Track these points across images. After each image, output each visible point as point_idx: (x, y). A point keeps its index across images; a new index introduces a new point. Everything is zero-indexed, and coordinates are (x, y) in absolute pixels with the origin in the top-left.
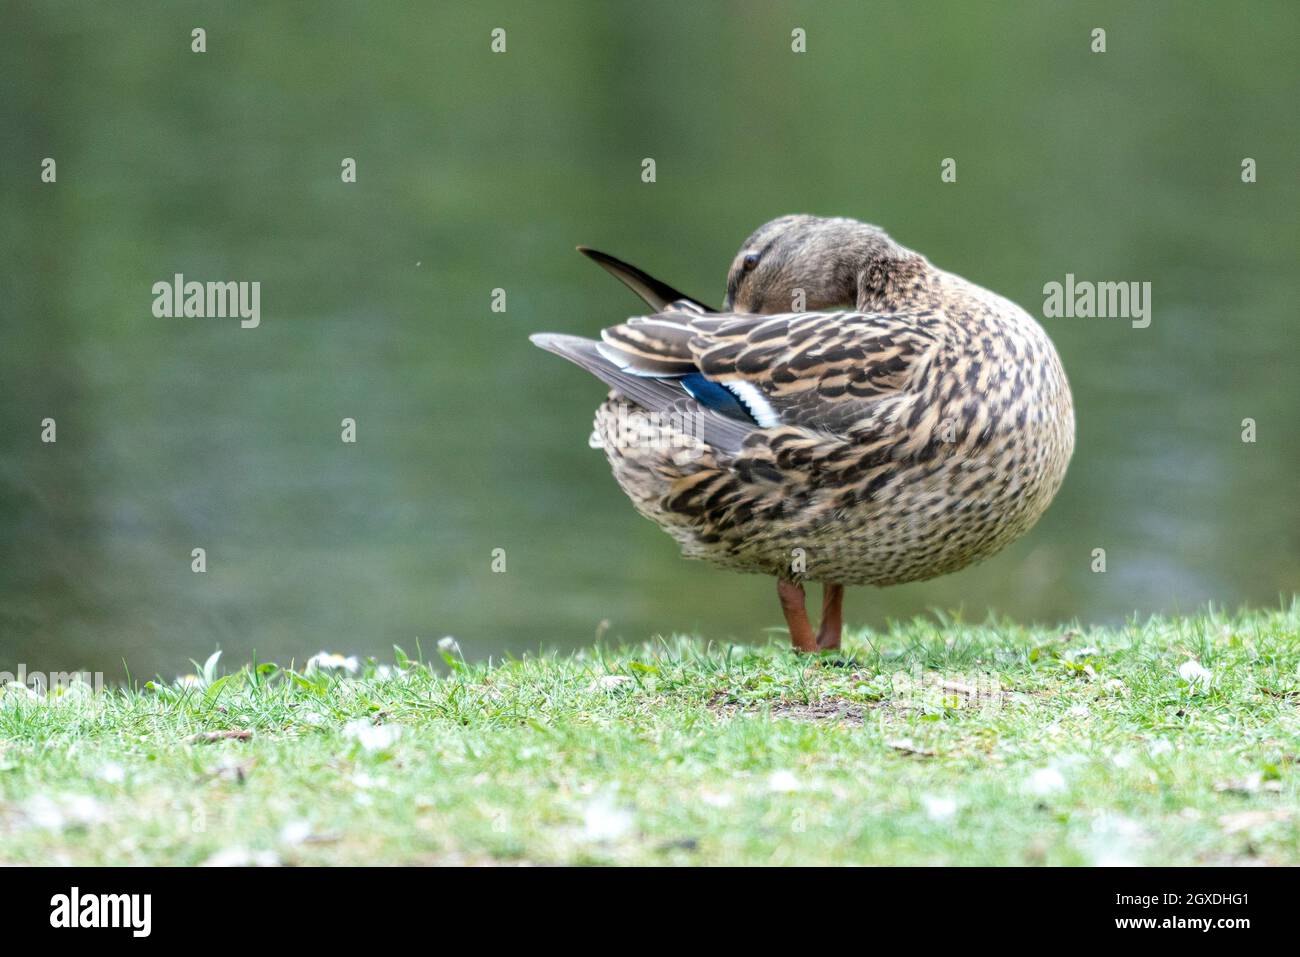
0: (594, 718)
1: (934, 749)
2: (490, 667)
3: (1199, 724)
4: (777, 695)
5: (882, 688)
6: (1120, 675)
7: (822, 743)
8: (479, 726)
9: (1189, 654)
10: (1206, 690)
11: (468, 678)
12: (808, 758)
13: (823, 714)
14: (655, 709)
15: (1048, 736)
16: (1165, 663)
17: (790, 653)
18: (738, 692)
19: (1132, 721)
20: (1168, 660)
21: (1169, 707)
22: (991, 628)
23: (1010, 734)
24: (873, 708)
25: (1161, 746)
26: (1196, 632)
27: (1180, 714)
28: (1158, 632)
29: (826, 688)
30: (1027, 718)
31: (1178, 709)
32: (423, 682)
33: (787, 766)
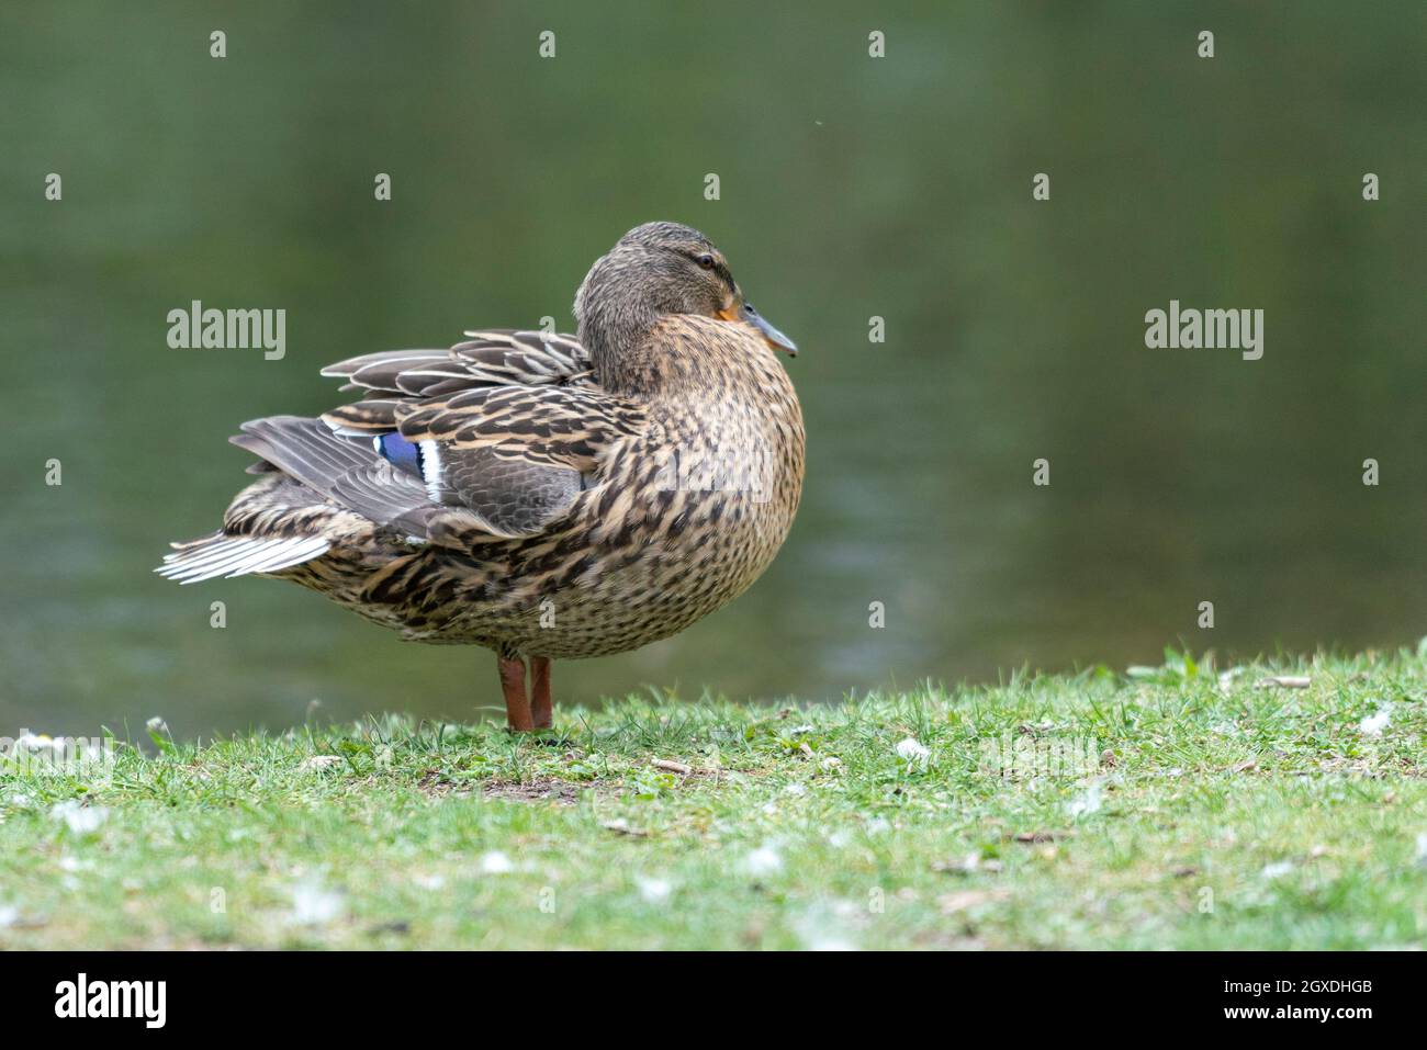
0: (305, 798)
1: (648, 829)
2: (199, 747)
3: (917, 802)
4: (489, 774)
5: (596, 767)
6: (837, 753)
7: (535, 824)
8: (187, 808)
9: (907, 731)
10: (923, 768)
11: (177, 758)
12: (521, 838)
13: (536, 794)
14: (366, 789)
15: (763, 815)
16: (882, 741)
17: (503, 732)
18: (450, 771)
19: (849, 799)
20: (885, 737)
21: (886, 785)
22: (706, 705)
23: (725, 814)
24: (587, 787)
25: (879, 825)
26: (914, 709)
27: (897, 792)
28: (876, 709)
29: (538, 768)
30: (743, 797)
31: (895, 786)
32: (131, 763)
33: (499, 847)
